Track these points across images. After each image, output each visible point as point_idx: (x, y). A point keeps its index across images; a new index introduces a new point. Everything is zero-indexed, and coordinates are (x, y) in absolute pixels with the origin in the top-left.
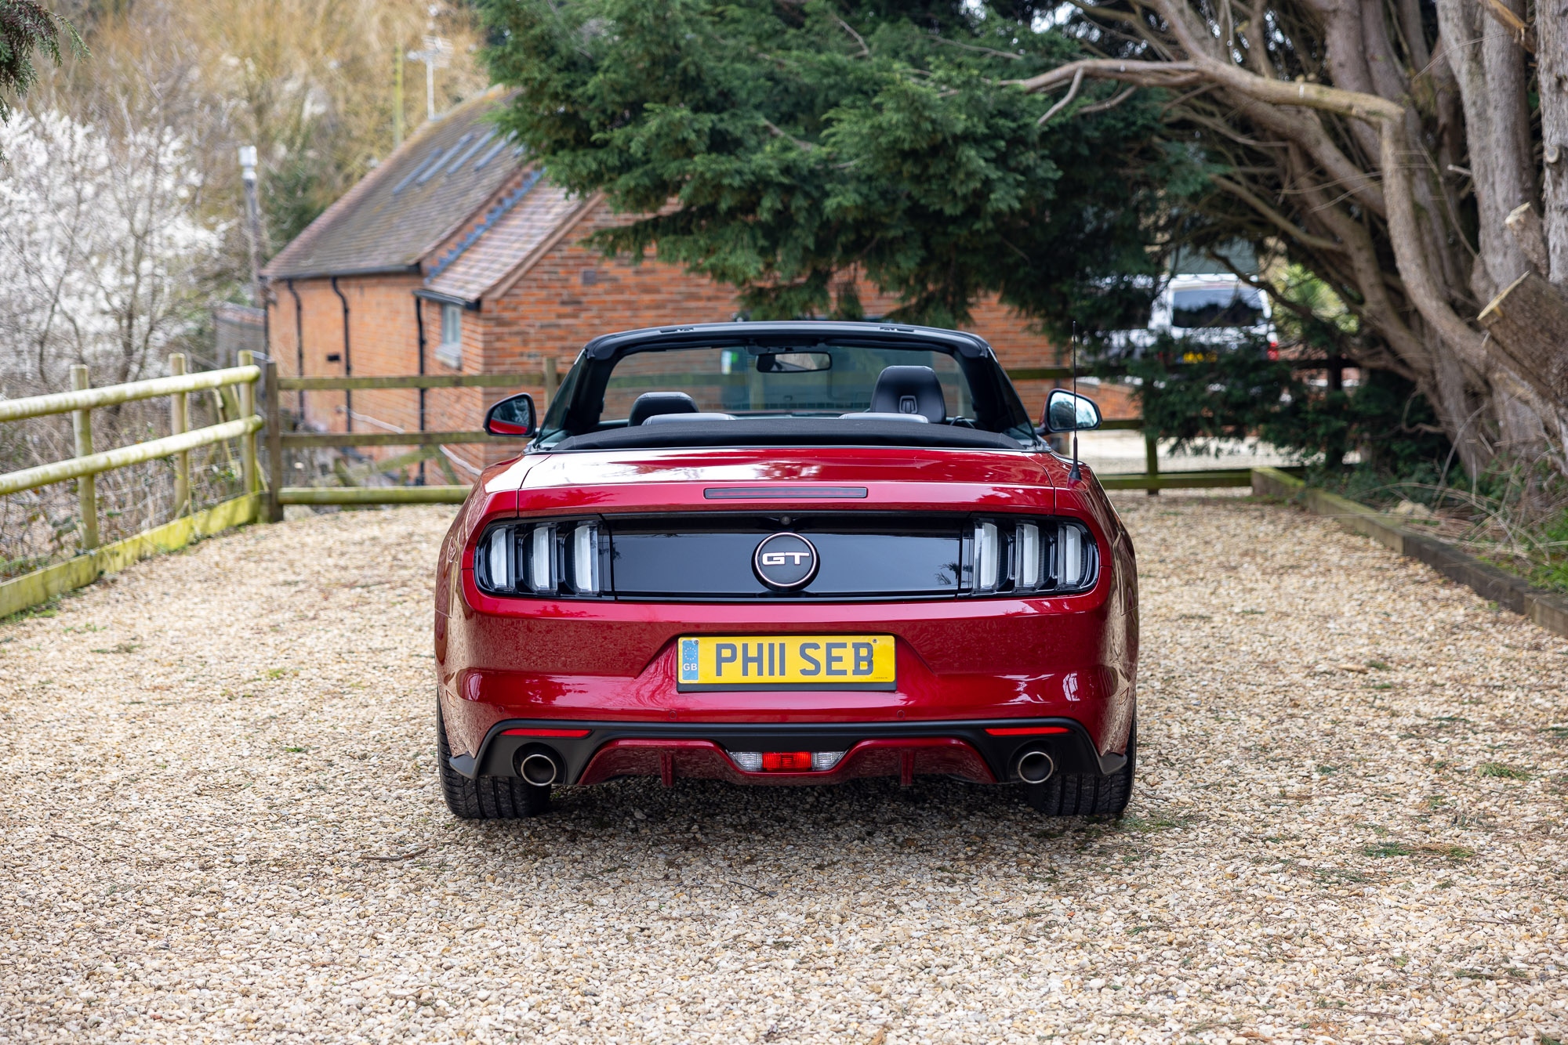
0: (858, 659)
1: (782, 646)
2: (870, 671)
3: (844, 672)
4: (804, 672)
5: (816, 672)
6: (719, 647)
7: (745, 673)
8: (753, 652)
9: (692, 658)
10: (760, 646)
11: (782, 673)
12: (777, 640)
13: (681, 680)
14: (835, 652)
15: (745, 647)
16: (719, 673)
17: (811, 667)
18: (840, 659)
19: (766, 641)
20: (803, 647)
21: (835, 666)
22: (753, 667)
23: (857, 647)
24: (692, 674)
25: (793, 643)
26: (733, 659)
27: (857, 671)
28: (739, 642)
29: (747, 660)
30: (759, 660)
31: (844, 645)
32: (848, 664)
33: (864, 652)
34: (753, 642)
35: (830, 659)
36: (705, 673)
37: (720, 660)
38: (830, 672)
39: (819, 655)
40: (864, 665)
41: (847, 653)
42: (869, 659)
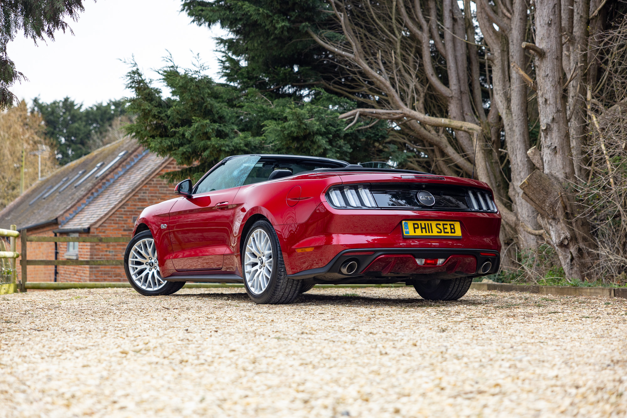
0: (451, 229)
1: (431, 224)
2: (454, 232)
3: (448, 233)
4: (438, 232)
5: (441, 232)
6: (414, 224)
7: (422, 232)
8: (423, 226)
9: (407, 227)
10: (425, 224)
11: (432, 232)
12: (429, 222)
13: (405, 234)
14: (445, 226)
15: (421, 224)
16: (415, 232)
17: (439, 231)
18: (446, 228)
19: (426, 222)
20: (437, 224)
21: (446, 231)
22: (424, 230)
23: (450, 225)
24: (407, 232)
25: (434, 223)
26: (418, 228)
27: (452, 232)
28: (419, 222)
29: (422, 228)
30: (425, 228)
31: (447, 224)
32: (449, 230)
33: (452, 226)
34: (423, 223)
35: (444, 229)
36: (412, 233)
37: (415, 228)
38: (445, 232)
39: (441, 227)
40: (453, 230)
41: (448, 227)
42: (454, 228)
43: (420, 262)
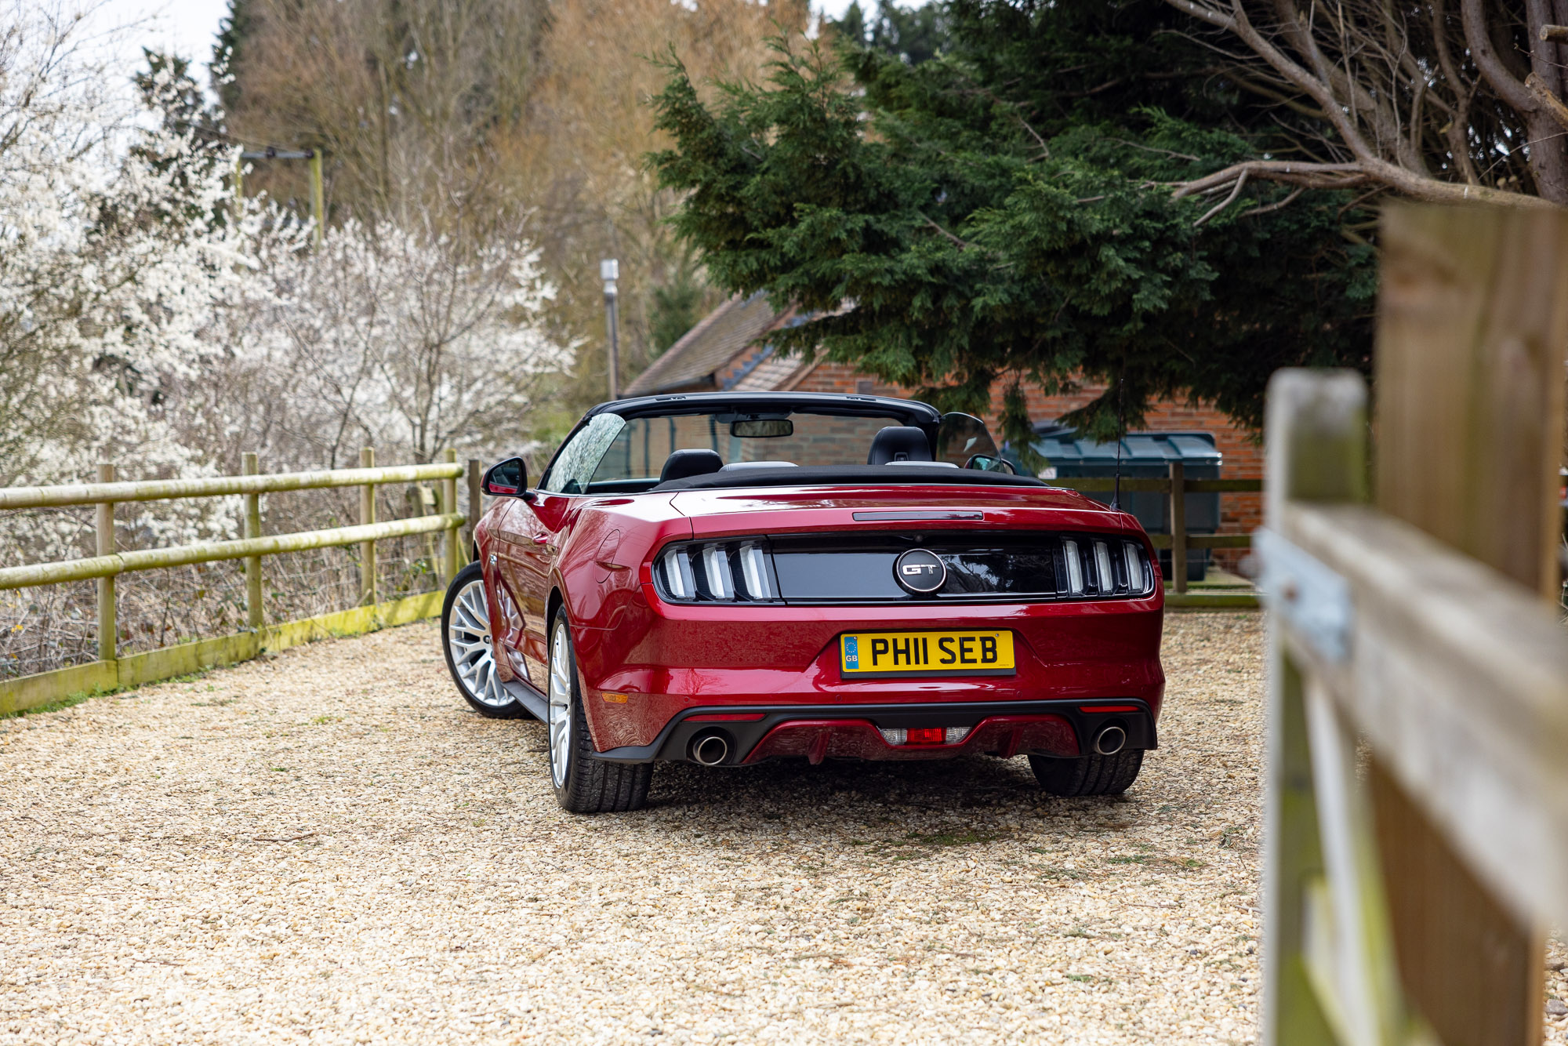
0: (985, 650)
1: (925, 641)
2: (994, 660)
3: (974, 661)
4: (943, 661)
5: (953, 661)
6: (874, 642)
7: (896, 662)
8: (901, 646)
9: (852, 650)
10: (907, 641)
11: (926, 662)
12: (920, 636)
13: (845, 669)
14: (967, 645)
15: (895, 641)
16: (875, 663)
17: (948, 657)
18: (971, 650)
19: (911, 636)
20: (941, 641)
21: (968, 656)
22: (902, 657)
23: (984, 640)
24: (854, 665)
25: (933, 638)
26: (885, 651)
27: (985, 660)
28: (889, 637)
29: (897, 652)
30: (907, 652)
31: (973, 639)
32: (977, 654)
33: (989, 644)
34: (901, 638)
35: (963, 650)
36: (865, 665)
37: (875, 653)
38: (963, 661)
39: (955, 647)
40: (990, 655)
41: (977, 646)
42: (993, 650)
43: (895, 736)
